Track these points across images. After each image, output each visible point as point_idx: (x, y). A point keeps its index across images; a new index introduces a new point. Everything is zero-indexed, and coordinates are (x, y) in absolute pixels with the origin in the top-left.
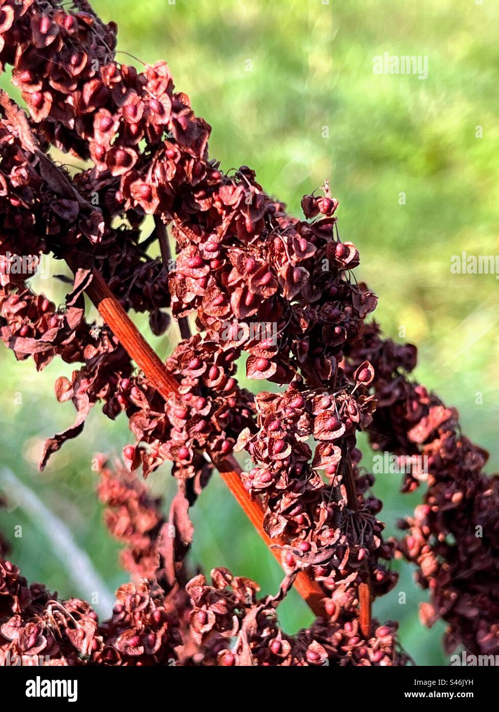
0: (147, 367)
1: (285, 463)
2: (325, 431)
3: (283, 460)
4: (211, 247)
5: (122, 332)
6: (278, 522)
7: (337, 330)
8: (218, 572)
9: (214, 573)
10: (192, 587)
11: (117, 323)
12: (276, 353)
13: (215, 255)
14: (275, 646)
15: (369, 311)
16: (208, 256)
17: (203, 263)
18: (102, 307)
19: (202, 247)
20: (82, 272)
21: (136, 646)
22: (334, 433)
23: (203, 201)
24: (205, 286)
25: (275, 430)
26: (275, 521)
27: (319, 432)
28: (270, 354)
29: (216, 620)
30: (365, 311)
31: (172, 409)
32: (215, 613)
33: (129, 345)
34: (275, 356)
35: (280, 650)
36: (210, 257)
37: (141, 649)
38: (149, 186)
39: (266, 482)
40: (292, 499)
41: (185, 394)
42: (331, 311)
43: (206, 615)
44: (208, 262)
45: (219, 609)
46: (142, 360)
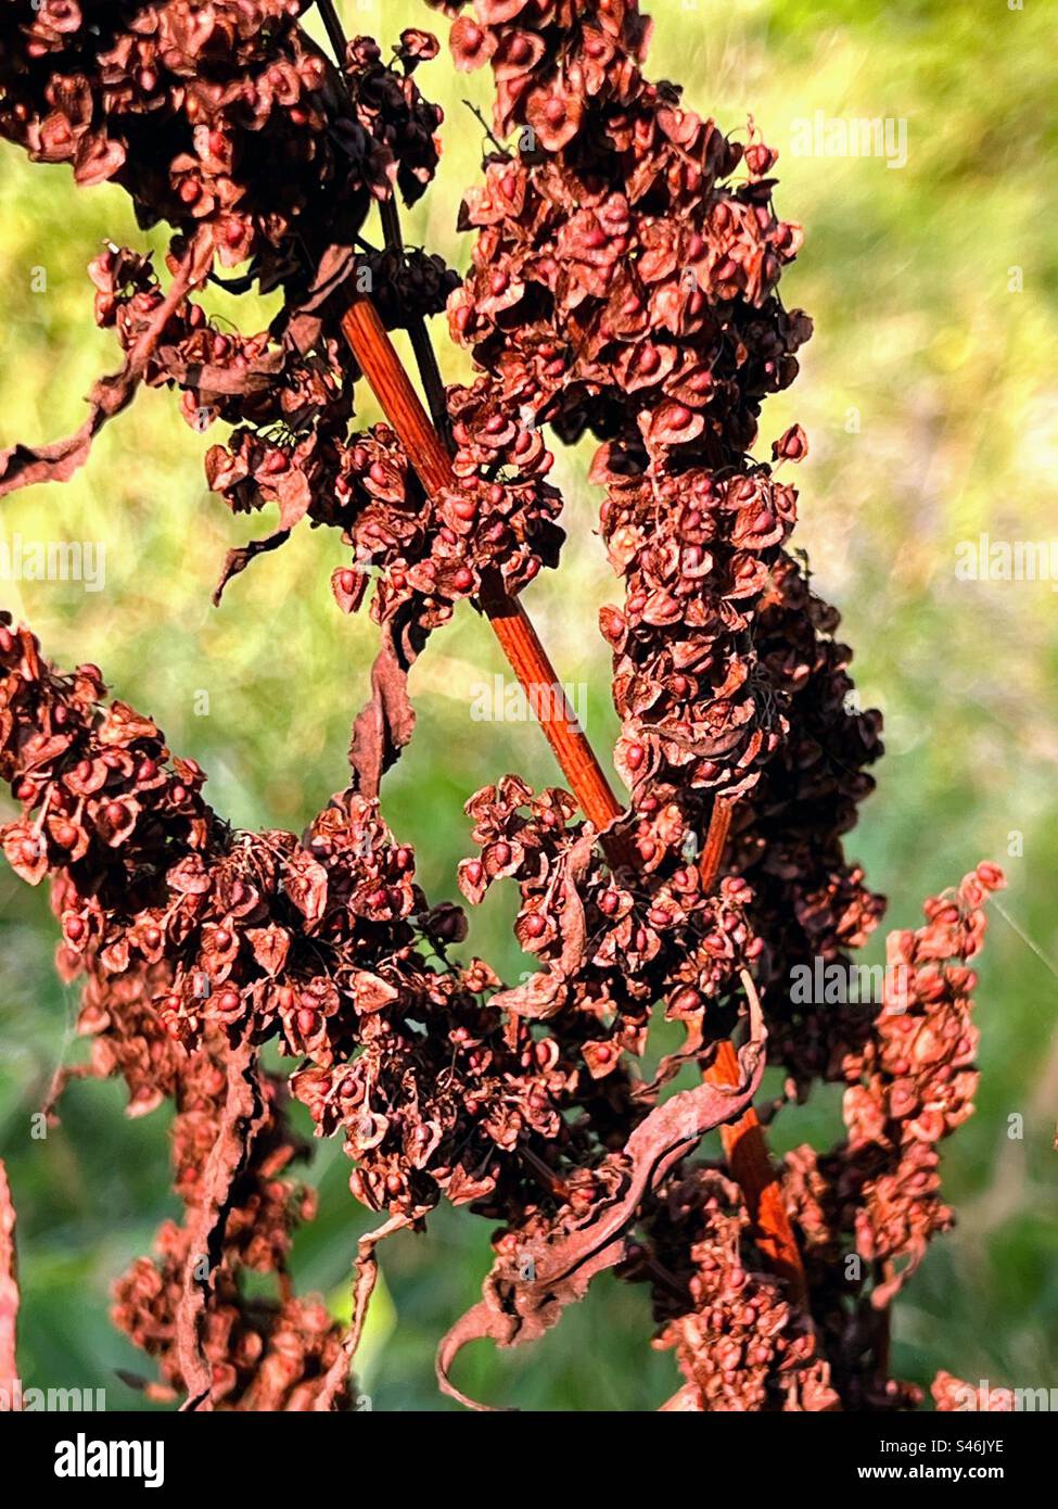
0: (412, 429)
1: (698, 584)
2: (753, 534)
3: (694, 580)
4: (616, 214)
5: (379, 365)
6: (648, 690)
7: (769, 367)
8: (511, 781)
9: (504, 784)
10: (477, 805)
11: (373, 347)
12: (710, 399)
13: (623, 228)
14: (610, 900)
15: (802, 341)
16: (610, 229)
17: (604, 242)
18: (352, 317)
19: (601, 213)
20: (338, 252)
21: (381, 906)
22: (766, 537)
23: (621, 135)
24: (608, 281)
25: (694, 529)
26: (643, 688)
27: (742, 537)
28: (702, 399)
29: (526, 856)
30: (796, 340)
31: (448, 504)
32: (523, 845)
33: (387, 388)
34: (708, 404)
35: (616, 908)
36: (614, 232)
37: (388, 912)
38: (562, 102)
39: (667, 616)
40: (701, 645)
41: (465, 478)
42: (762, 337)
43: (509, 848)
44: (610, 239)
45: (530, 840)
46: (405, 415)
